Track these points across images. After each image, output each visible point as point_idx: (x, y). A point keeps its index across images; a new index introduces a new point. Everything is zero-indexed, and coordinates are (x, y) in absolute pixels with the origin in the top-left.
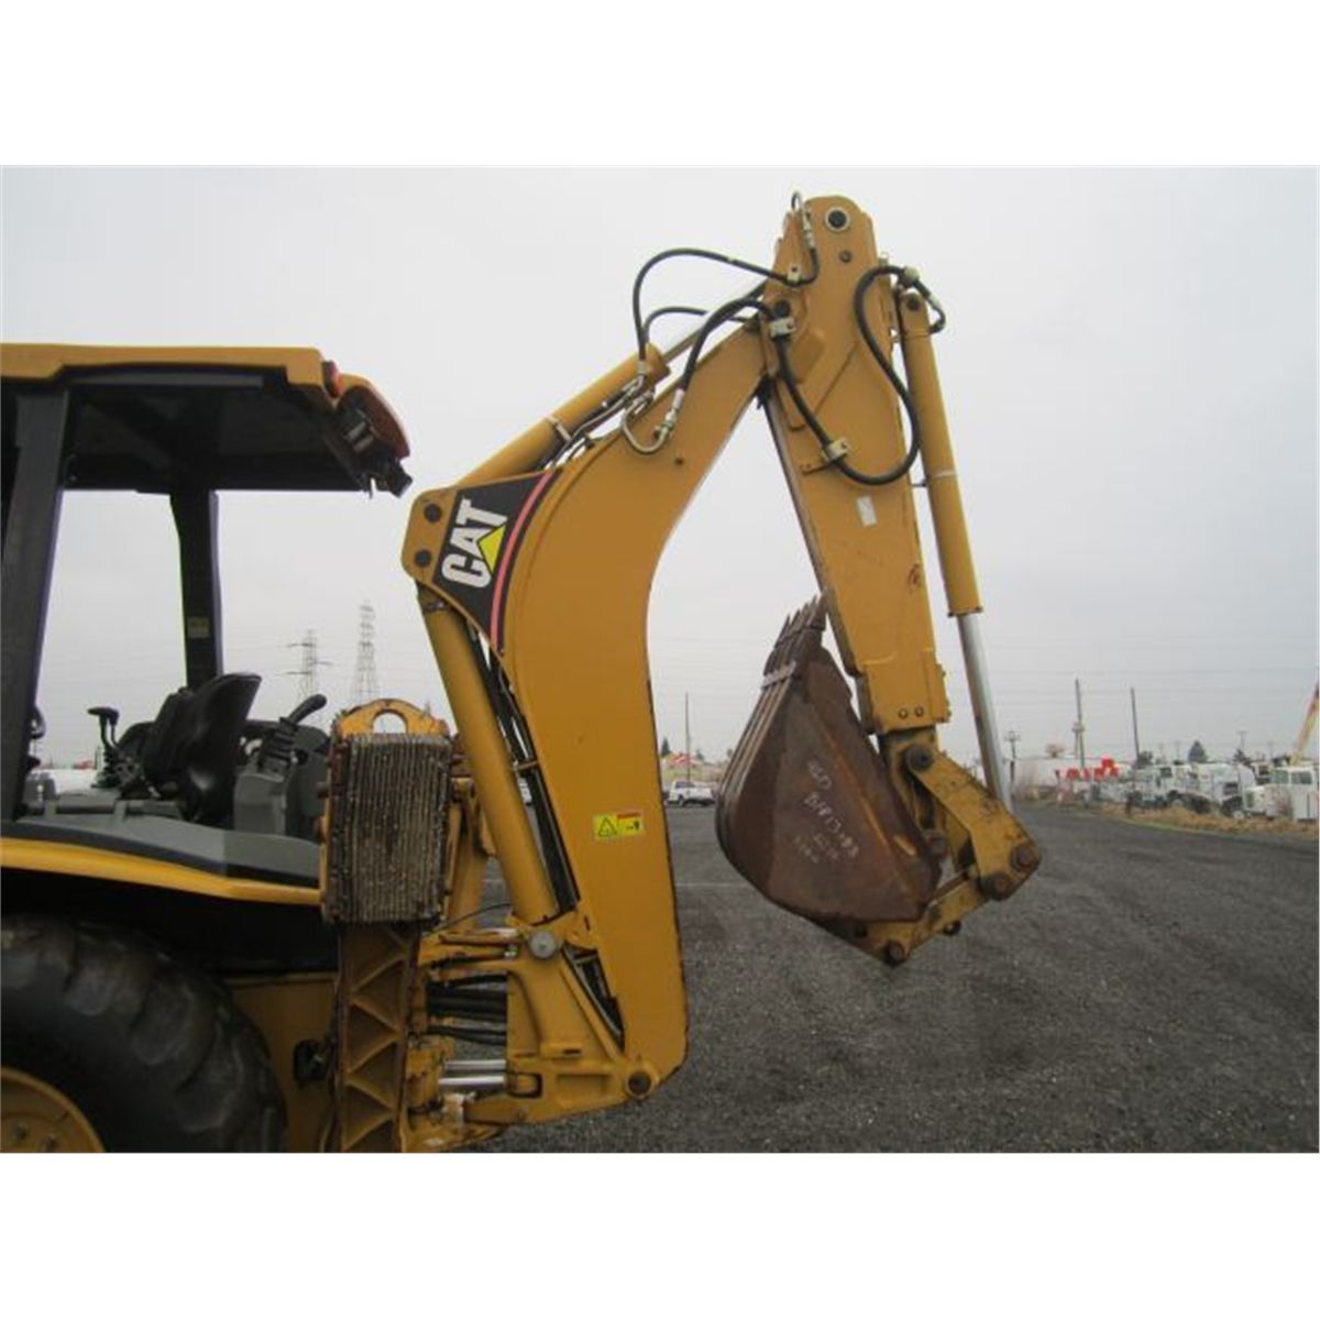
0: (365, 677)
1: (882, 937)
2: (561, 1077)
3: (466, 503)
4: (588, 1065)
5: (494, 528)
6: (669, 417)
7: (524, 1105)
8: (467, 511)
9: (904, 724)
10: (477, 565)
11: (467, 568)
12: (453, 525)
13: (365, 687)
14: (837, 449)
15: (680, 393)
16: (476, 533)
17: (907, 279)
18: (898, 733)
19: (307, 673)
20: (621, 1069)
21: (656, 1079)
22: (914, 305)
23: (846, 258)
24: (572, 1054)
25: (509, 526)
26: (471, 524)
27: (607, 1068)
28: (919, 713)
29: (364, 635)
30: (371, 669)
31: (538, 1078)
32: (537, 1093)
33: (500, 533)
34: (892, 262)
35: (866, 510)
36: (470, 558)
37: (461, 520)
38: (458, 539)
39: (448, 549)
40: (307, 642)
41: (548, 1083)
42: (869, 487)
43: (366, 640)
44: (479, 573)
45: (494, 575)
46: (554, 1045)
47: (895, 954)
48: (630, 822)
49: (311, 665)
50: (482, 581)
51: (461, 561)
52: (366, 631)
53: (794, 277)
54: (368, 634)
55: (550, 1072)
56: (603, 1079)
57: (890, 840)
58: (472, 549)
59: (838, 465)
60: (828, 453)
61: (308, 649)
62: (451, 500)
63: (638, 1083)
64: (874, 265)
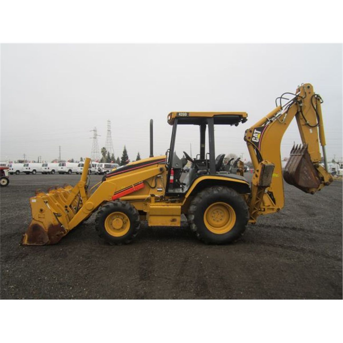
0: (109, 139)
1: (311, 190)
2: (268, 209)
3: (255, 130)
4: (271, 207)
5: (259, 134)
6: (285, 118)
7: (263, 212)
8: (255, 131)
9: (315, 161)
10: (257, 139)
11: (255, 139)
12: (253, 133)
13: (109, 142)
14: (308, 122)
15: (286, 114)
16: (257, 134)
17: (318, 96)
18: (314, 163)
19: (95, 138)
20: (276, 208)
21: (281, 209)
22: (319, 100)
23: (310, 93)
24: (269, 206)
25: (261, 133)
26: (256, 133)
27: (274, 207)
28: (317, 160)
29: (108, 128)
30: (110, 137)
31: (264, 209)
32: (264, 210)
33: (260, 135)
34: (316, 93)
35: (311, 131)
36: (256, 138)
37: (255, 132)
38: (254, 135)
39: (253, 136)
40: (95, 130)
41: (266, 210)
42: (312, 128)
43: (109, 130)
44: (257, 140)
45: (259, 140)
46: (266, 204)
47: (313, 193)
48: (277, 175)
49: (96, 136)
50: (257, 141)
51: (255, 138)
52: (109, 127)
53: (303, 97)
54: (109, 128)
55: (266, 208)
56: (273, 209)
57: (315, 177)
58: (256, 136)
59: (308, 124)
60: (307, 123)
61: (95, 132)
62: (253, 129)
63: (278, 209)
64: (313, 94)
